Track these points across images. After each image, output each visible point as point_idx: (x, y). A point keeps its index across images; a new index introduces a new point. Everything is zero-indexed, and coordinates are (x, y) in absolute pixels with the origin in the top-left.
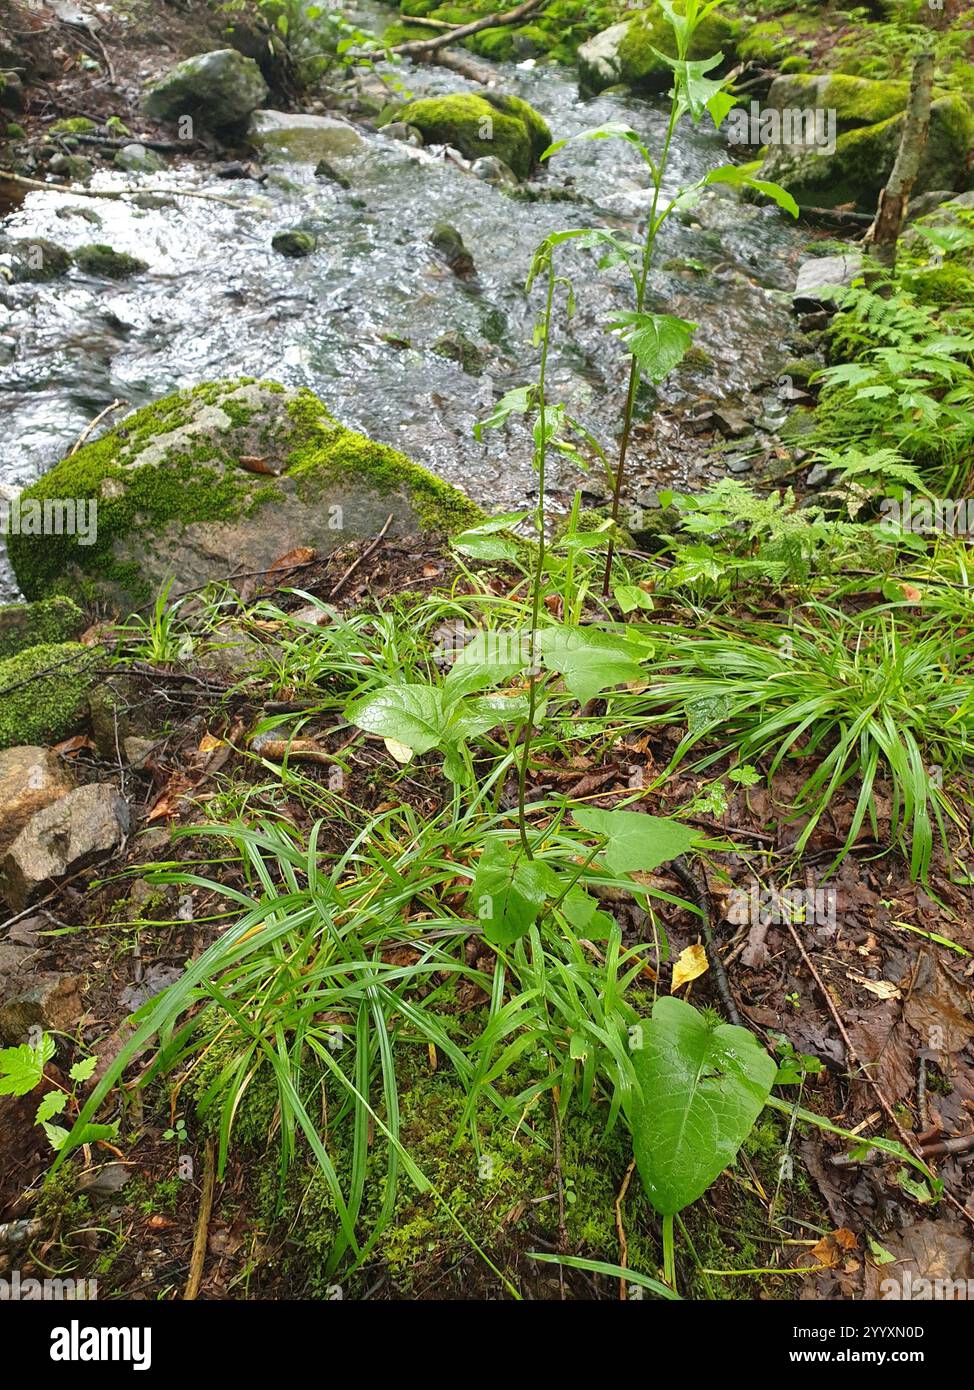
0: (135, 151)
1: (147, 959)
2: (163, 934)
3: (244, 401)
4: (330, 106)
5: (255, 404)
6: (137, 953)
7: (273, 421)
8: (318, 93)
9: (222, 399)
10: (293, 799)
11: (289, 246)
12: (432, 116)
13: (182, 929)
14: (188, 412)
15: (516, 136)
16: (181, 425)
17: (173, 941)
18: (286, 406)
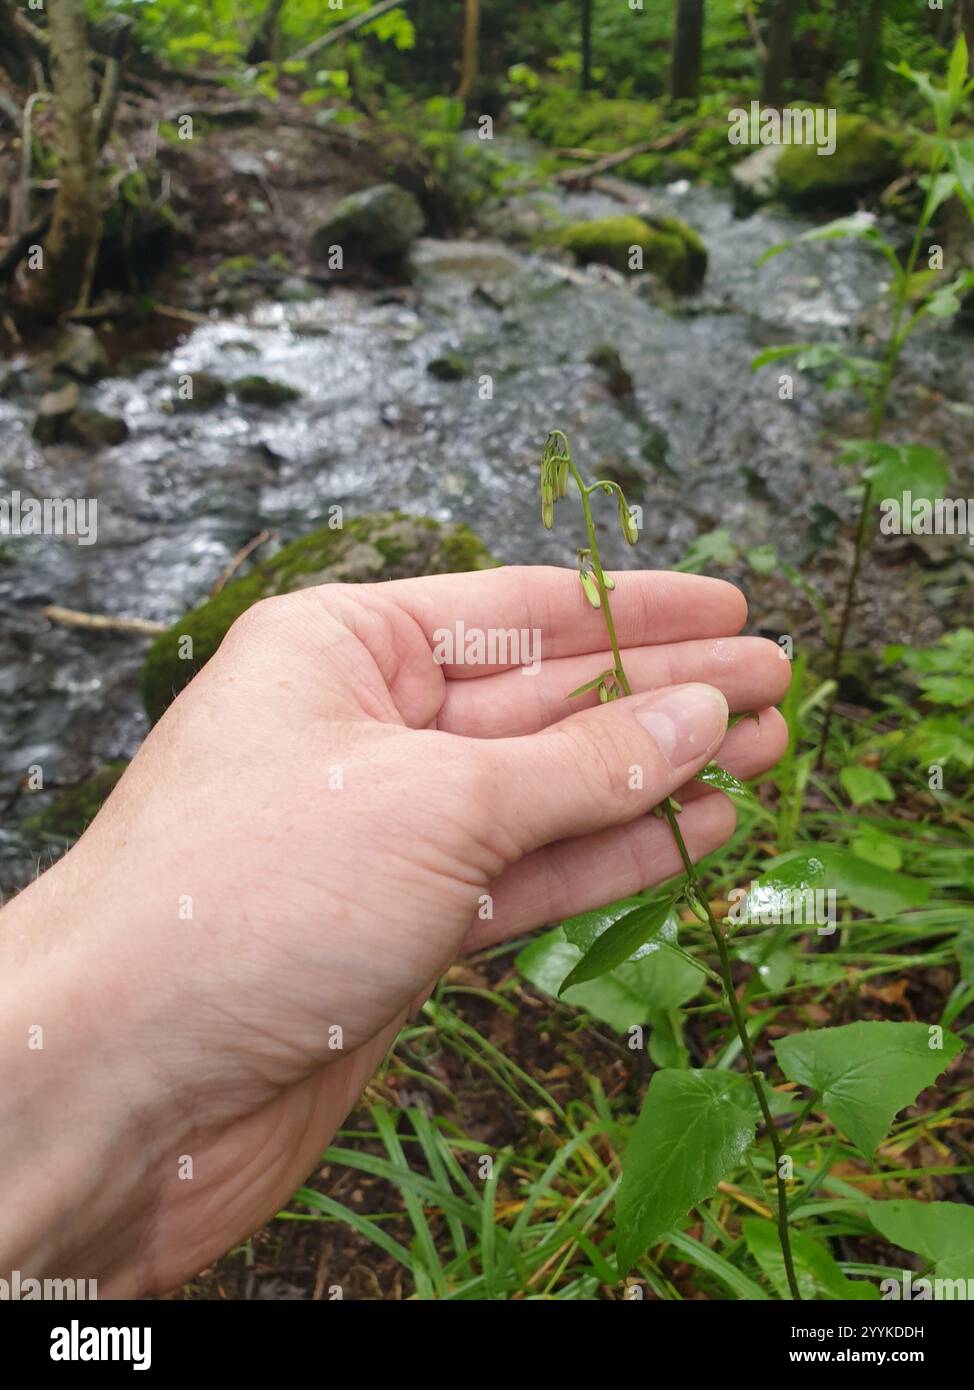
0: (295, 284)
1: (262, 1269)
2: (283, 1231)
3: (397, 538)
4: (485, 234)
5: (409, 542)
6: (250, 1261)
7: (428, 559)
8: (472, 223)
9: (375, 536)
10: (449, 1053)
11: (443, 371)
12: (589, 238)
13: (307, 1227)
14: (338, 549)
15: (672, 256)
16: (330, 563)
17: (296, 1242)
18: (443, 544)
